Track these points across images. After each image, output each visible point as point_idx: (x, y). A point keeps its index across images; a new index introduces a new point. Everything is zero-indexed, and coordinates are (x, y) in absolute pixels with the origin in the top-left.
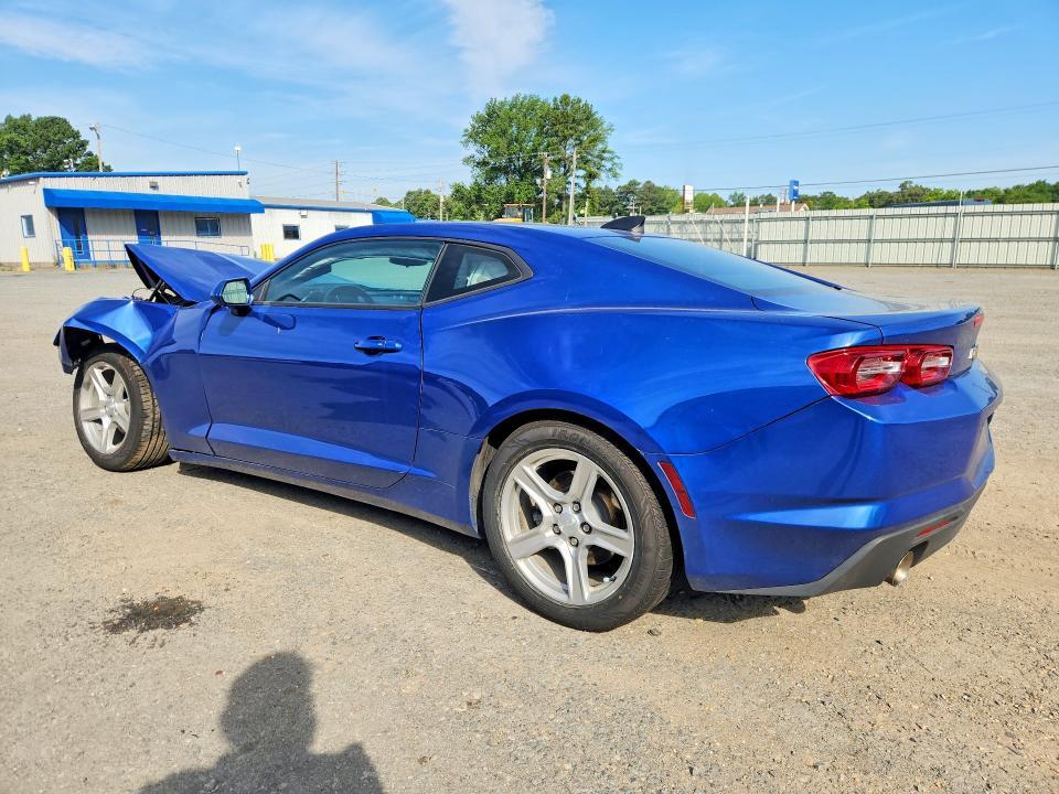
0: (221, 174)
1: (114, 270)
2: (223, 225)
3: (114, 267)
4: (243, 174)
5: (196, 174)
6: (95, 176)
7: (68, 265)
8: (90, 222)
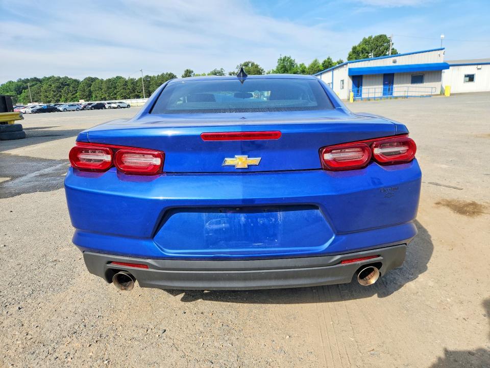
0: (422, 52)
1: (369, 102)
2: (426, 78)
3: (369, 100)
4: (442, 49)
5: (416, 53)
6: (369, 60)
7: (351, 100)
8: (364, 81)
